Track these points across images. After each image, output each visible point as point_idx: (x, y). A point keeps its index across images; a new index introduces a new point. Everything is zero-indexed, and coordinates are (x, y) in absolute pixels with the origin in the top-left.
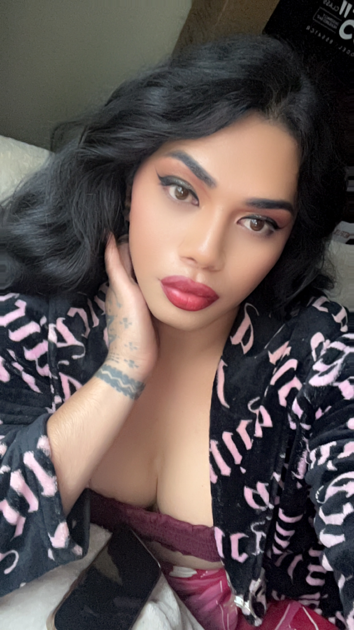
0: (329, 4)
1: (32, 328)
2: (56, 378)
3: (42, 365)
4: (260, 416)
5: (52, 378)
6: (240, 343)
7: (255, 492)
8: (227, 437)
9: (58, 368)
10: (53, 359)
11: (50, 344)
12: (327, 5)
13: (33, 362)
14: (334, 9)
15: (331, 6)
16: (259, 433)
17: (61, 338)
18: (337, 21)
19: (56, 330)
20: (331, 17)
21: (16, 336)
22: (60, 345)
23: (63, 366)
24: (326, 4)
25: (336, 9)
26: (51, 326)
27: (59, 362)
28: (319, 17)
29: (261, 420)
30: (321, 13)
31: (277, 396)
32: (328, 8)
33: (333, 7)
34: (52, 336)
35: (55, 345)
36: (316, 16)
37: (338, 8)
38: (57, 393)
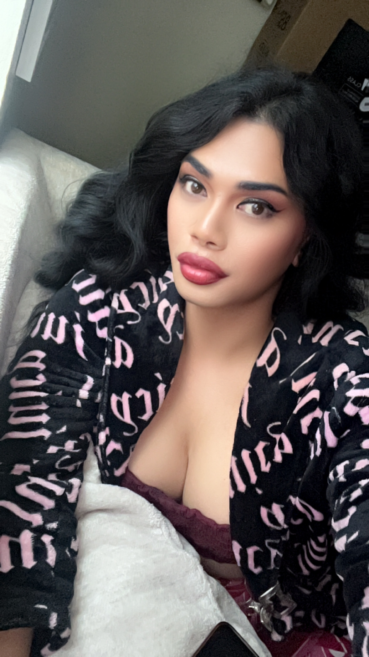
0: (353, 81)
1: (98, 295)
2: (111, 340)
3: (101, 328)
4: (281, 442)
5: (108, 340)
6: (264, 365)
7: (270, 511)
8: (245, 454)
9: (114, 332)
10: (112, 323)
11: (113, 311)
12: (351, 82)
13: (94, 323)
14: (356, 85)
15: (354, 83)
16: (278, 458)
17: (121, 307)
18: (359, 95)
19: (118, 298)
20: (354, 92)
21: (84, 301)
22: (120, 311)
23: (119, 329)
24: (349, 81)
25: (359, 85)
26: (116, 295)
27: (117, 327)
28: (343, 91)
29: (281, 446)
30: (346, 88)
31: (300, 425)
32: (352, 85)
33: (356, 83)
34: (115, 304)
35: (116, 311)
36: (341, 91)
37: (360, 84)
38: (109, 355)
